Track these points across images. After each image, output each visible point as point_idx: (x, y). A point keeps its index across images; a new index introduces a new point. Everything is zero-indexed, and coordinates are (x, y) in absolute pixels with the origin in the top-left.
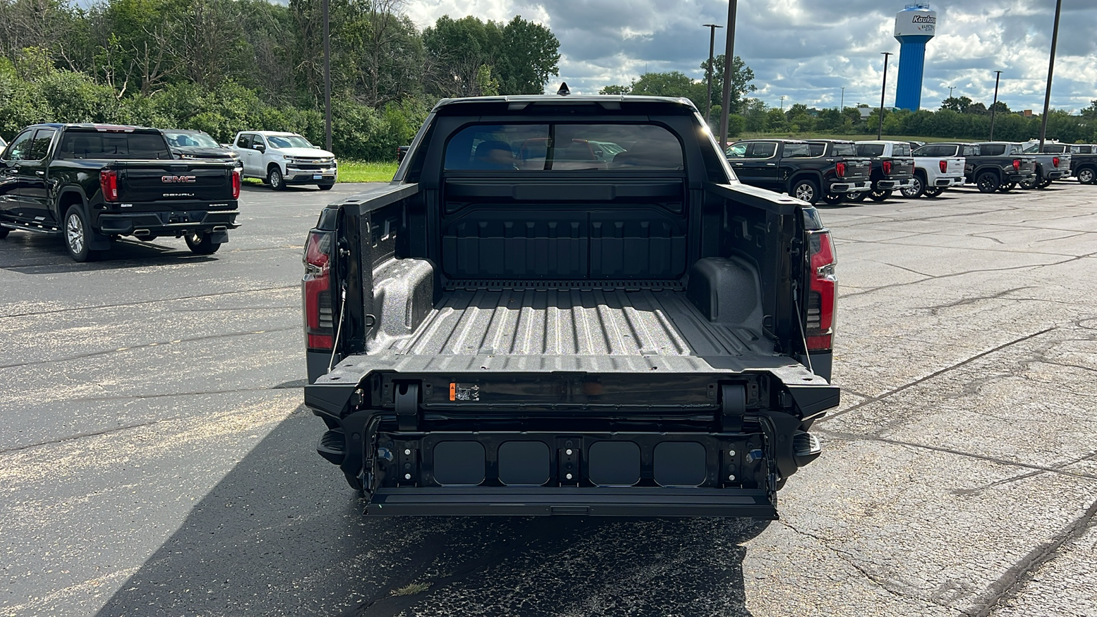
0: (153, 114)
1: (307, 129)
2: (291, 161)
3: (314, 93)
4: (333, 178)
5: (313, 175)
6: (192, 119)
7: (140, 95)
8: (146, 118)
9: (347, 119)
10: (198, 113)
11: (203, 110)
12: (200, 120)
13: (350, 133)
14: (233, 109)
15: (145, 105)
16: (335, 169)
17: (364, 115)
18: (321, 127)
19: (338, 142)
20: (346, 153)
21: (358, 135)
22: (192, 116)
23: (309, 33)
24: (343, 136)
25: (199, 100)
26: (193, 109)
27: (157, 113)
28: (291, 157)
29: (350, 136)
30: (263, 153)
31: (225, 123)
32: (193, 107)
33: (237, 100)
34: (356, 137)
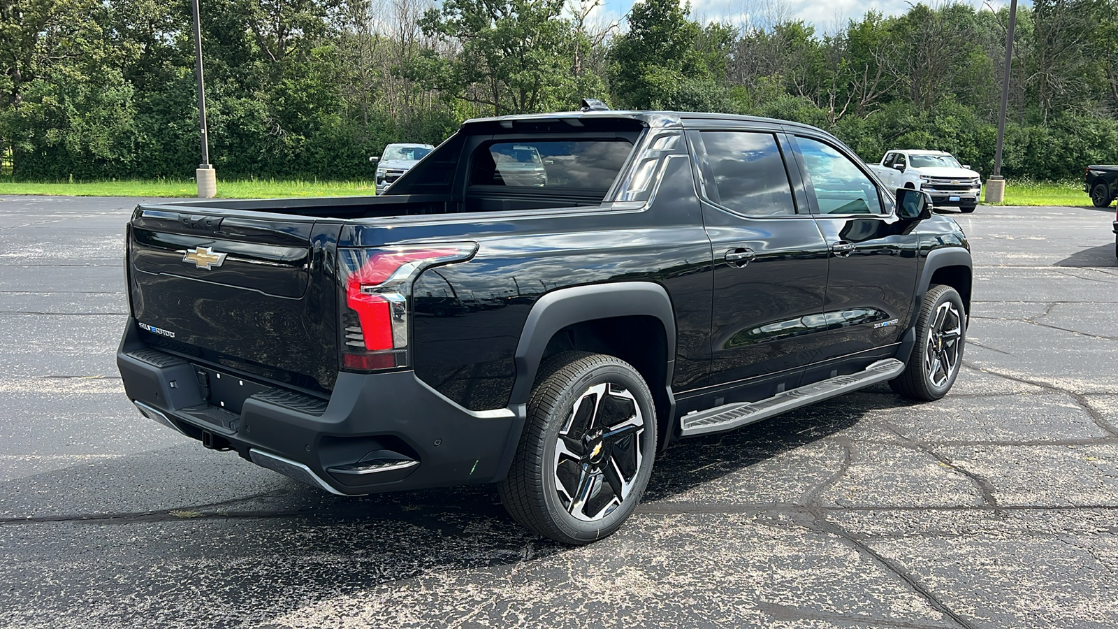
0: (862, 134)
1: (1028, 147)
2: (926, 181)
3: (1045, 107)
4: (974, 199)
5: (950, 196)
6: (900, 138)
7: (853, 116)
8: (854, 138)
9: (1080, 135)
10: (906, 132)
11: (913, 129)
12: (907, 139)
13: (1081, 150)
14: (946, 128)
15: (855, 124)
16: (978, 190)
17: (1104, 130)
18: (1046, 145)
19: (1065, 161)
20: (1073, 173)
21: (1092, 153)
22: (900, 135)
23: (1050, 41)
24: (1071, 154)
25: (910, 119)
26: (902, 129)
27: (866, 133)
28: (928, 177)
29: (1082, 154)
30: (902, 172)
31: (933, 142)
32: (903, 126)
33: (950, 118)
34: (1089, 156)
